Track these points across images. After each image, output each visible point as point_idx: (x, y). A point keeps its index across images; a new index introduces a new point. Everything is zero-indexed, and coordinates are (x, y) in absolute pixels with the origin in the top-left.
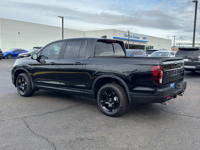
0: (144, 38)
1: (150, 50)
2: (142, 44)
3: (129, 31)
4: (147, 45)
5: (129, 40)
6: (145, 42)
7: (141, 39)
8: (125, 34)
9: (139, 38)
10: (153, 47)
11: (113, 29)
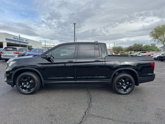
0: (27, 40)
1: (30, 49)
2: (25, 44)
3: (20, 35)
4: (29, 45)
5: (20, 42)
6: (27, 43)
7: (24, 41)
8: (14, 37)
9: (23, 40)
10: (32, 46)
11: (5, 33)
